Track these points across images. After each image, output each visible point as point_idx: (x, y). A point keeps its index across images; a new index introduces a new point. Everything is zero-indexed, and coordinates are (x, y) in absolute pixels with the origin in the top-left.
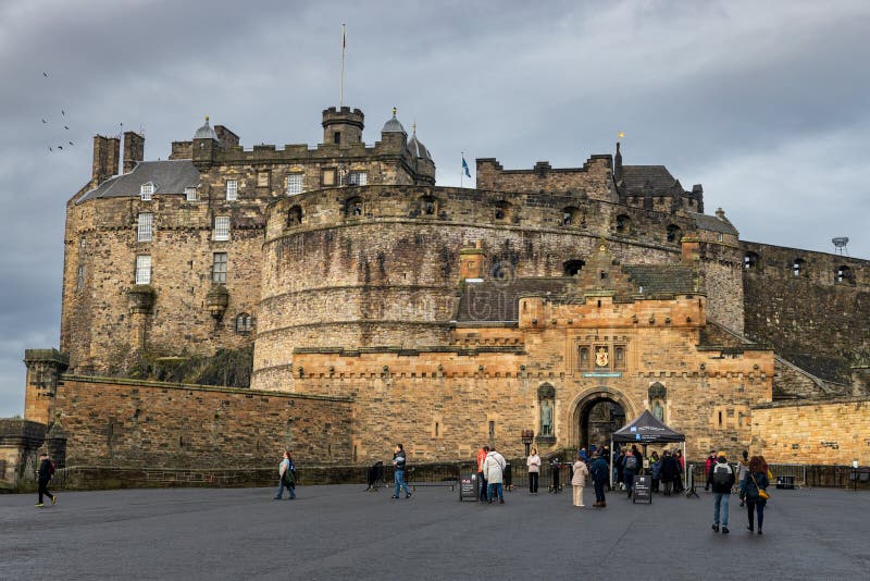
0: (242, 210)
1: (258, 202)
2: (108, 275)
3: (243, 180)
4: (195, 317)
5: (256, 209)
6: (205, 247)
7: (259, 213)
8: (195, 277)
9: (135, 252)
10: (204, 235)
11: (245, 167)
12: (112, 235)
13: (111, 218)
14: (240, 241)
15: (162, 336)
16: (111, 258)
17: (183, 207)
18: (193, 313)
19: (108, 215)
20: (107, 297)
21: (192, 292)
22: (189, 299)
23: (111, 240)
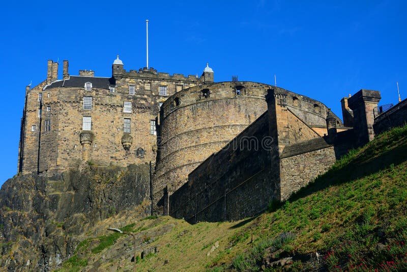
0: (138, 100)
1: (146, 96)
2: (67, 125)
3: (138, 86)
4: (116, 148)
5: (145, 99)
6: (120, 115)
7: (147, 101)
8: (115, 129)
9: (83, 114)
10: (119, 109)
11: (139, 80)
12: (69, 105)
13: (69, 97)
14: (137, 114)
15: (98, 156)
16: (69, 117)
17: (108, 95)
18: (114, 146)
19: (67, 95)
20: (67, 136)
21: (113, 135)
22: (112, 139)
23: (68, 108)
